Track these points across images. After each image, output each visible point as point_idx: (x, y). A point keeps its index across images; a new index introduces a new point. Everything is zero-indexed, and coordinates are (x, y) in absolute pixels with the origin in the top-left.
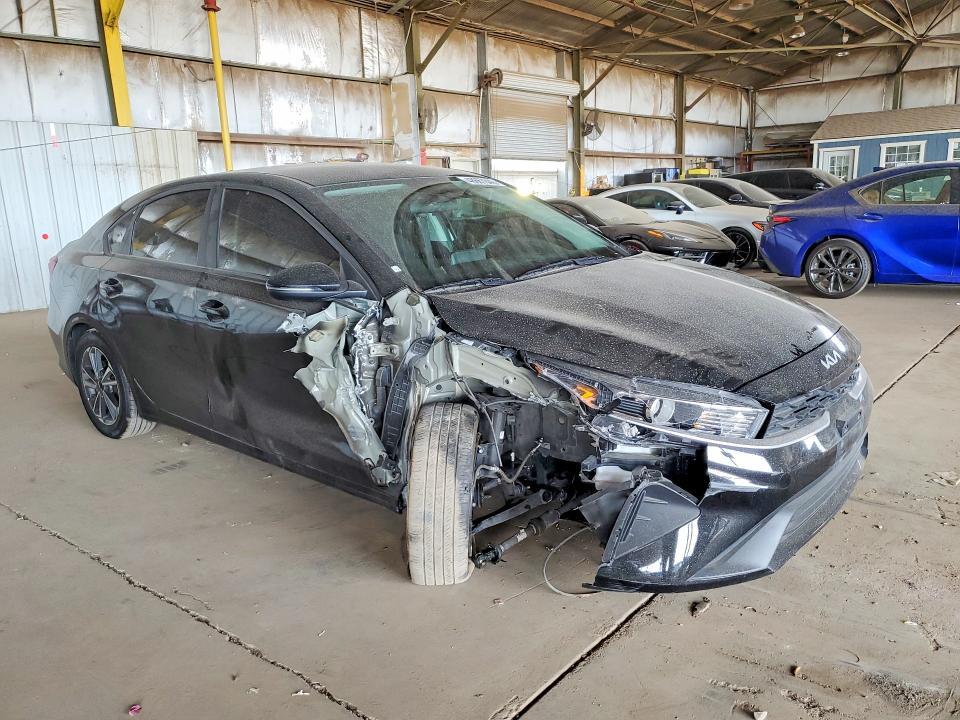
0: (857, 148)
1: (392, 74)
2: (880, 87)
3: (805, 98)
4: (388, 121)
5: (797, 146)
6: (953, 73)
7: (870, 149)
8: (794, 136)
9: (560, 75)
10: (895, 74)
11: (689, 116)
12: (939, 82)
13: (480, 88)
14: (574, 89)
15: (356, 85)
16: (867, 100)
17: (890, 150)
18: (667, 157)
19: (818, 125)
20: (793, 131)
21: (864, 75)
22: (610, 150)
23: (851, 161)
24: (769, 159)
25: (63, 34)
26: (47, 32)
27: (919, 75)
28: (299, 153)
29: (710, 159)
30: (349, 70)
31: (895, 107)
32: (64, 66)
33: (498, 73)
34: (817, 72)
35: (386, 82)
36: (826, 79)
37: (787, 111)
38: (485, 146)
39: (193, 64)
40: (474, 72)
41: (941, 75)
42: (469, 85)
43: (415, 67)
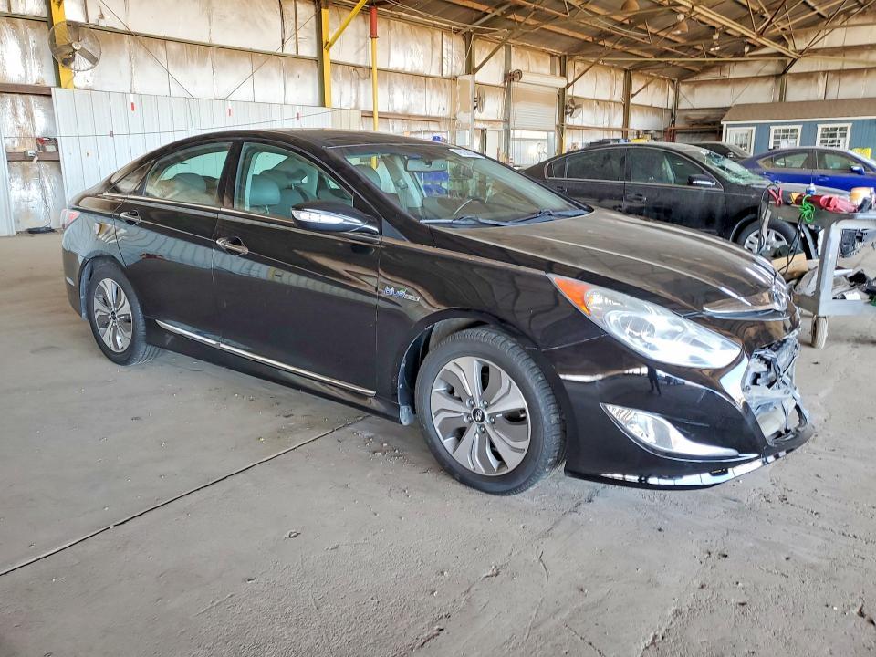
0: (754, 128)
1: (457, 74)
2: (771, 84)
3: (715, 89)
4: (454, 105)
5: (709, 124)
6: (824, 75)
7: (763, 131)
8: (708, 117)
9: (553, 73)
10: (781, 75)
11: (633, 101)
12: (813, 81)
13: (505, 82)
14: (562, 83)
15: (437, 81)
16: (762, 93)
17: (776, 131)
18: (617, 130)
19: (726, 109)
20: (707, 113)
21: (760, 75)
22: (580, 125)
23: (749, 137)
24: (689, 133)
25: (301, 53)
26: (293, 52)
27: (799, 76)
28: (406, 125)
29: (646, 132)
30: (434, 72)
31: (781, 99)
32: (300, 72)
33: (520, 73)
34: (725, 70)
35: (455, 79)
36: (731, 76)
37: (702, 98)
38: (507, 121)
39: (358, 69)
40: (502, 71)
41: (815, 77)
42: (498, 80)
43: (471, 69)
